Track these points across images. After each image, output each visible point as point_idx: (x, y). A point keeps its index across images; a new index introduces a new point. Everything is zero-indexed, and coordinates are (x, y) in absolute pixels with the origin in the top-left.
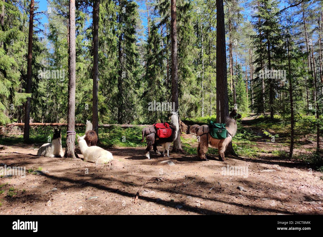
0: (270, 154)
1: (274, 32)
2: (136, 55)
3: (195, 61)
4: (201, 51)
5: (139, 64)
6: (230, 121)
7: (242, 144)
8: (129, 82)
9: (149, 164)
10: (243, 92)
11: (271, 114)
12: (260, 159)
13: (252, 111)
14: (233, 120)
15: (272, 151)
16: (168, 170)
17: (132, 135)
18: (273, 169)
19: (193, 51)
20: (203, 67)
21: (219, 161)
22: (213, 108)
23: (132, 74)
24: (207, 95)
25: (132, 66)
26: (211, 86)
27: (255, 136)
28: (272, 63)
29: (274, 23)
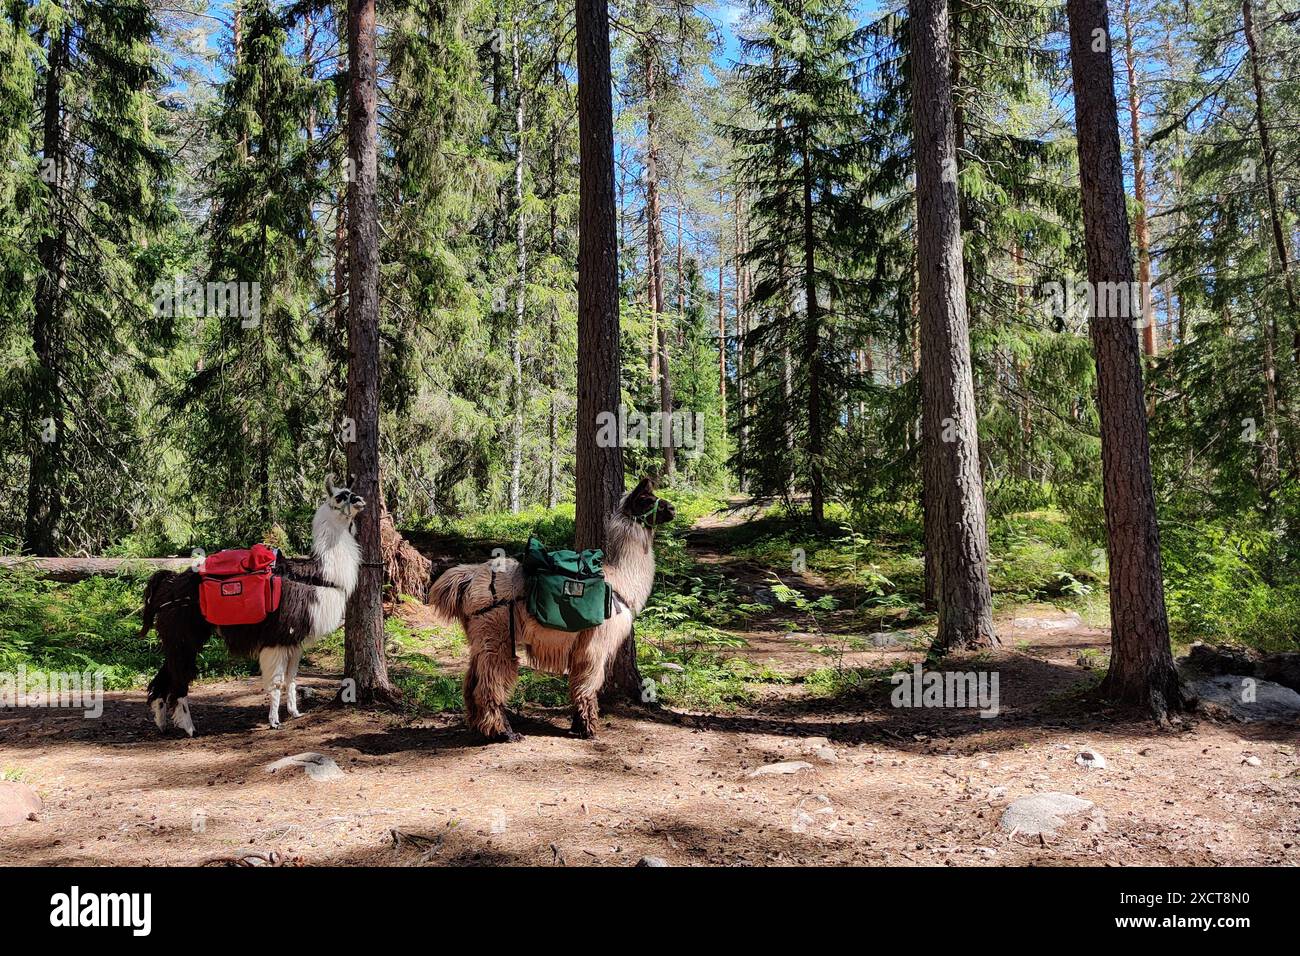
0: (800, 685)
1: (829, 123)
2: (157, 161)
3: (484, 225)
4: (515, 173)
5: (174, 209)
6: (625, 537)
7: (684, 643)
8: (110, 310)
9: (195, 784)
10: (708, 389)
11: (813, 500)
12: (755, 715)
13: (741, 483)
14: (640, 533)
15: (809, 671)
16: (302, 806)
17: (109, 619)
18: (804, 756)
19: (470, 170)
20: (522, 260)
21: (573, 737)
22: (567, 468)
23: (129, 268)
24: (539, 401)
25: (131, 219)
26: (557, 356)
27: (745, 606)
28: (820, 265)
29: (832, 84)
